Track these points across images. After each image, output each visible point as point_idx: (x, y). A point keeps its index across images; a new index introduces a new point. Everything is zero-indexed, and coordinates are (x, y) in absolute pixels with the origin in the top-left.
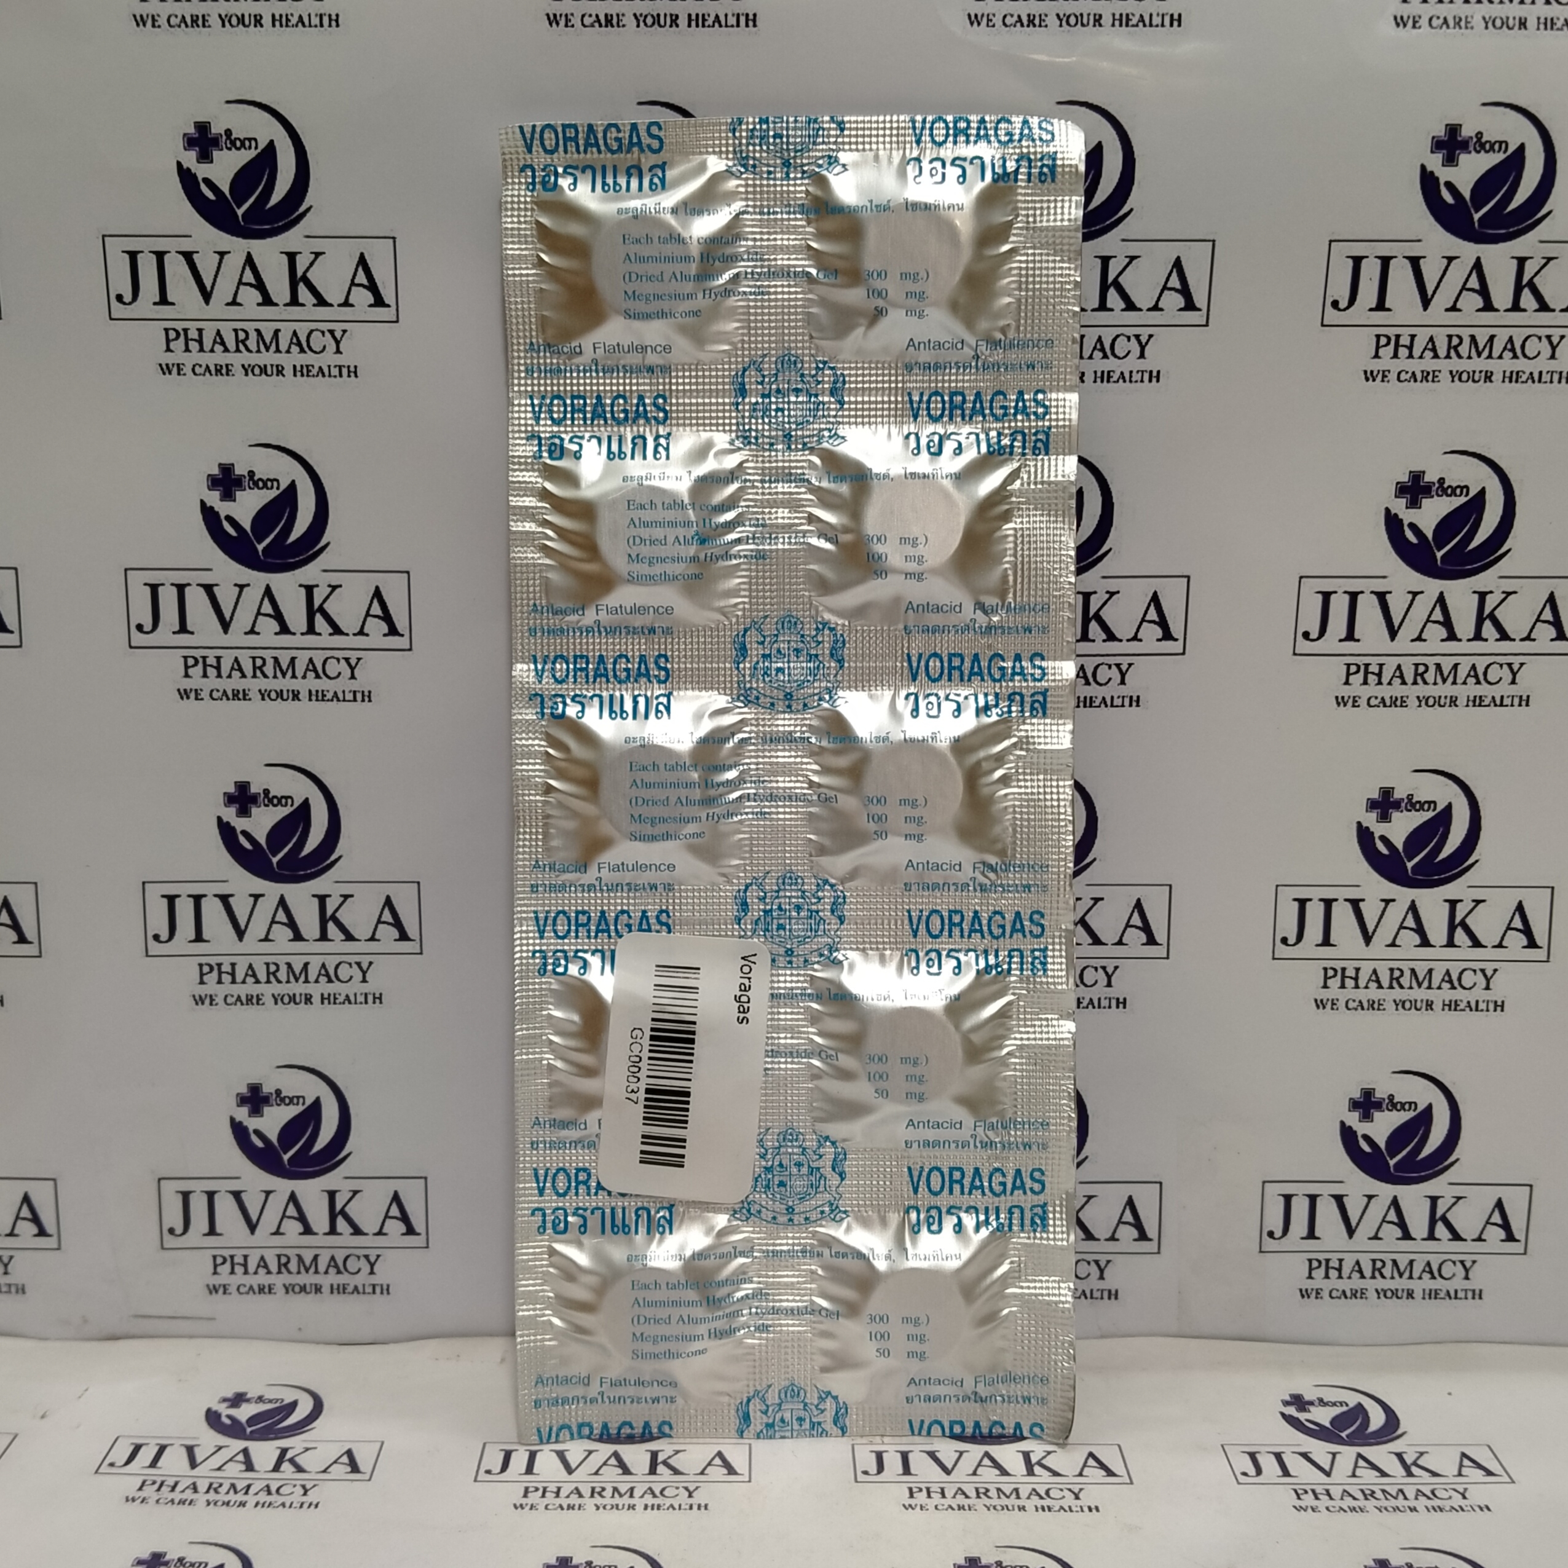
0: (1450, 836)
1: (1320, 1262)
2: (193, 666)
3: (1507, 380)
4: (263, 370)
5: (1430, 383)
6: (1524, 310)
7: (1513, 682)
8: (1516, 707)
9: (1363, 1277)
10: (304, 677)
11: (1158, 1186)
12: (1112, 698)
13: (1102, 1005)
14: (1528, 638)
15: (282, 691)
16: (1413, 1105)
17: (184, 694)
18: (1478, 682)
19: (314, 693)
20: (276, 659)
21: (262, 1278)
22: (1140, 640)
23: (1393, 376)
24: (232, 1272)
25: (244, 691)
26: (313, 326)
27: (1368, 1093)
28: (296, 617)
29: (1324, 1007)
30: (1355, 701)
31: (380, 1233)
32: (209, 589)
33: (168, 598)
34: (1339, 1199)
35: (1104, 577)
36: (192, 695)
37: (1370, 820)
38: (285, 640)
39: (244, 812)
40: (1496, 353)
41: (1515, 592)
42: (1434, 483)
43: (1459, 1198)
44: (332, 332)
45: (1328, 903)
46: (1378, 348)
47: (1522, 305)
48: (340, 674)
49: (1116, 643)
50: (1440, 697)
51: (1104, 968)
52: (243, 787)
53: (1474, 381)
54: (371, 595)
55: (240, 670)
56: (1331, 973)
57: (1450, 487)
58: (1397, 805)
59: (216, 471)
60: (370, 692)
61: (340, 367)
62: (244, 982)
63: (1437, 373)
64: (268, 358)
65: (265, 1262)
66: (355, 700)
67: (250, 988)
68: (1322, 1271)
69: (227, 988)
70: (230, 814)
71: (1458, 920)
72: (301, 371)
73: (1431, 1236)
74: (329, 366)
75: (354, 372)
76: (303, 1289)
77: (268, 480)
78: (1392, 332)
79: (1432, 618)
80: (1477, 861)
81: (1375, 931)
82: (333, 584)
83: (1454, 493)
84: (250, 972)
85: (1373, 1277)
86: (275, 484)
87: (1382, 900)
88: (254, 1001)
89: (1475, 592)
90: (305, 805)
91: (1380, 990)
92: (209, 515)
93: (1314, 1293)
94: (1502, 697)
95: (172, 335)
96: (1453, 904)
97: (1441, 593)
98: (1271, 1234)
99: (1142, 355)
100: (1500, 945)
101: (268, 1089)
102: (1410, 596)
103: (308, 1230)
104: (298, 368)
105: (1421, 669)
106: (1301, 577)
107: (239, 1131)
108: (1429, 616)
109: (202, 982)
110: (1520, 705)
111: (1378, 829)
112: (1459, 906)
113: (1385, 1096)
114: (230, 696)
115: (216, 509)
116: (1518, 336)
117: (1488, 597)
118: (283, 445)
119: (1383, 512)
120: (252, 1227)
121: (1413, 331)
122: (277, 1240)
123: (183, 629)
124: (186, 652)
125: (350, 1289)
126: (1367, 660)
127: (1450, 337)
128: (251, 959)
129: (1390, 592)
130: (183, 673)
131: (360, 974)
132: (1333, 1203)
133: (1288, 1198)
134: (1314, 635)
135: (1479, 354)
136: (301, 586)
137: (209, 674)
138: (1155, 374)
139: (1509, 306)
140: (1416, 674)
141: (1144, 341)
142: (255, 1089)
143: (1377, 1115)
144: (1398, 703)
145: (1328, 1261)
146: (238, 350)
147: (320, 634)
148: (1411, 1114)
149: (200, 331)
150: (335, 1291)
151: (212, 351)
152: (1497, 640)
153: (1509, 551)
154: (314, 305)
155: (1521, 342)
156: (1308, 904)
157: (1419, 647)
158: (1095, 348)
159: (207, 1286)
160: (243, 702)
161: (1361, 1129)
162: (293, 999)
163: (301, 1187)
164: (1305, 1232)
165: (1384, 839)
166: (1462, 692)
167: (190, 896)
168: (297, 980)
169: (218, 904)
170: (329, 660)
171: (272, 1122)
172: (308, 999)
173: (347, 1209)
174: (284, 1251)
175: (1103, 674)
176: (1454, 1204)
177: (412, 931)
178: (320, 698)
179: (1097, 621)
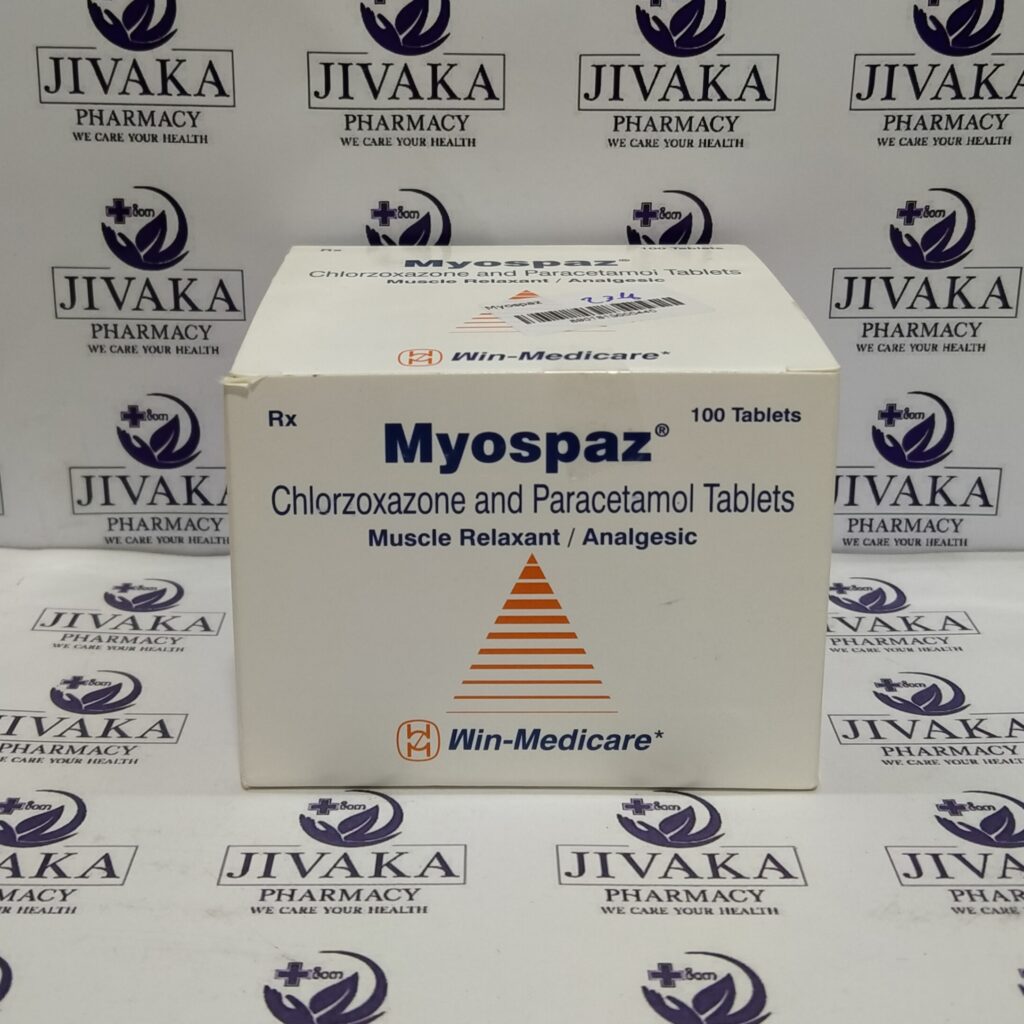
0: (954, 235)
1: (857, 521)
2: (84, 117)
7: (1000, 127)
8: (1002, 146)
9: (886, 530)
10: (160, 125)
12: (724, 141)
14: (1011, 97)
15: (145, 135)
16: (921, 415)
17: (78, 136)
18: (976, 128)
19: (167, 136)
20: (141, 113)
21: (143, 533)
22: (744, 100)
24: (122, 529)
25: (119, 135)
27: (891, 407)
28: (154, 83)
29: (863, 350)
30: (891, 142)
31: (222, 504)
32: (94, 62)
33: (66, 68)
34: (871, 479)
35: (719, 55)
36: (83, 137)
37: (900, 223)
38: (147, 99)
39: (120, 220)
41: (1002, 65)
43: (952, 477)
45: (869, 280)
48: (185, 123)
49: (727, 102)
50: (949, 138)
52: (119, 202)
54: (206, 67)
55: (116, 119)
56: (868, 327)
58: (918, 213)
62: (123, 337)
65: (144, 523)
66: (196, 141)
67: (127, 341)
68: (858, 527)
69: (111, 341)
70: (110, 222)
71: (956, 290)
73: (933, 503)
76: (170, 539)
79: (946, 83)
80: (971, 251)
81: (899, 298)
82: (180, 59)
84: (127, 331)
85: (893, 531)
87: (905, 278)
88: (131, 350)
90: (163, 215)
91: (902, 338)
92: (94, 9)
93: (853, 542)
94: (992, 138)
96: (953, 279)
97: (952, 66)
100: (984, 307)
101: (142, 409)
102: (930, 68)
103: (172, 502)
105: (937, 119)
106: (856, 55)
107: (124, 437)
108: (944, 81)
110: (1004, 143)
111: (905, 230)
112: (957, 281)
113: (903, 409)
114: (109, 138)
115: (97, 6)
117: (985, 69)
119: (913, 9)
120: (135, 499)
122: (152, 508)
123: (77, 90)
124: (79, 107)
125: (202, 540)
126: (900, 113)
128: (129, 322)
129: (917, 65)
130: (76, 121)
131: (203, 334)
132: (867, 483)
134: (864, 96)
136: (158, 60)
137: (94, 122)
140: (934, 122)
142: (133, 409)
143: (898, 422)
144: (921, 142)
145: (862, 520)
148: (920, 421)
150: (192, 541)
152: (990, 98)
153: (999, 35)
156: (855, 281)
157: (936, 104)
159: (106, 539)
160: (118, 143)
161: (886, 431)
162: (157, 349)
163: (167, 473)
164: (847, 501)
165: (908, 236)
166: (965, 134)
167: (84, 278)
168: (159, 336)
169: (104, 284)
170: (178, 114)
171: (146, 431)
172: (168, 350)
173: (199, 488)
174: (158, 516)
175: (718, 124)
176: (948, 481)
177: (238, 304)
178: (171, 140)
179: (714, 86)
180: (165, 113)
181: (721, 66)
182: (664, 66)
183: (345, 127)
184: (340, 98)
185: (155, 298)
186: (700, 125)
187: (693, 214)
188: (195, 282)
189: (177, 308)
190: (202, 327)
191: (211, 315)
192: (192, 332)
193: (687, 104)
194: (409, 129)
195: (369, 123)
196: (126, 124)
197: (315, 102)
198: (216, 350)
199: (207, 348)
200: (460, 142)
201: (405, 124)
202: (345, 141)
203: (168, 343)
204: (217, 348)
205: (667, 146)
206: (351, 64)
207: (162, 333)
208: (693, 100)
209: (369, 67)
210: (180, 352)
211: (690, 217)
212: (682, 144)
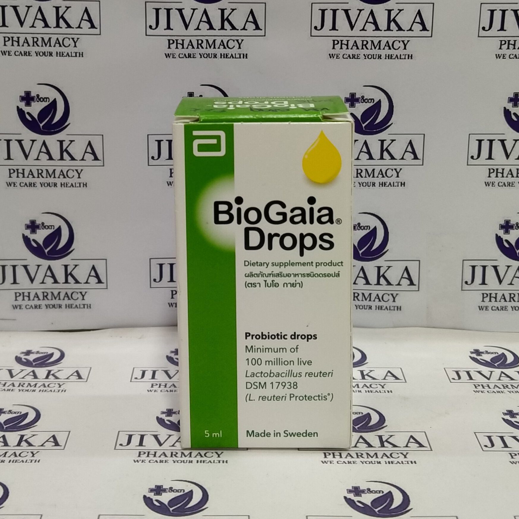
1: (487, 295)
2: (8, 41)
9: (506, 301)
10: (54, 46)
11: (418, 262)
12: (400, 55)
13: (395, 185)
15: (45, 52)
17: (4, 53)
19: (59, 53)
20: (43, 38)
21: (36, 302)
24: (23, 300)
25: (29, 52)
27: (507, 222)
28: (51, 19)
29: (489, 185)
30: (504, 56)
31: (87, 283)
32: (15, 8)
34: (495, 267)
35: (396, 4)
36: (7, 54)
37: (509, 106)
38: (47, 30)
39: (28, 104)
45: (491, 141)
48: (70, 45)
49: (402, 32)
51: (396, 169)
52: (28, 93)
54: (83, 11)
55: (27, 43)
56: (492, 171)
60: (82, 53)
62: (28, 177)
65: (37, 295)
66: (76, 56)
67: (31, 180)
68: (488, 298)
69: (21, 179)
70: (22, 105)
76: (54, 306)
81: (511, 153)
82: (68, 6)
84: (31, 173)
85: (510, 301)
87: (514, 140)
88: (32, 185)
90: (55, 101)
91: (513, 178)
93: (485, 308)
98: (466, 283)
101: (38, 222)
103: (56, 282)
106: (481, 4)
107: (26, 240)
109: (10, 177)
111: (513, 110)
113: (515, 223)
114: (23, 54)
120: (32, 280)
122: (43, 286)
123: (4, 25)
124: (5, 35)
125: (74, 306)
126: (509, 39)
128: (32, 168)
130: (3, 44)
131: (77, 175)
132: (493, 270)
133: (474, 267)
134: (487, 28)
136: (54, 7)
137: (14, 44)
142: (33, 222)
143: (511, 231)
145: (490, 294)
147: (61, 28)
150: (68, 307)
156: (483, 142)
159: (13, 306)
160: (28, 57)
161: (505, 237)
162: (49, 185)
163: (52, 263)
164: (481, 282)
165: (515, 114)
167: (5, 140)
168: (50, 177)
169: (17, 144)
170: (65, 39)
171: (40, 236)
172: (55, 185)
173: (72, 273)
174: (46, 291)
175: (396, 45)
177: (100, 156)
178: (61, 55)
179: (394, 22)
180: (57, 39)
181: (398, 10)
183: (168, 47)
184: (165, 29)
185: (48, 153)
186: (385, 45)
187: (381, 100)
188: (73, 142)
189: (62, 158)
190: (77, 170)
191: (83, 163)
192: (70, 174)
193: (377, 33)
194: (207, 48)
195: (183, 45)
197: (150, 31)
198: (85, 185)
199: (80, 184)
200: (238, 56)
201: (204, 45)
202: (168, 56)
203: (56, 180)
204: (86, 183)
205: (365, 58)
206: (172, 9)
207: (52, 174)
208: (381, 30)
209: (183, 10)
210: (63, 186)
211: (380, 101)
212: (375, 57)
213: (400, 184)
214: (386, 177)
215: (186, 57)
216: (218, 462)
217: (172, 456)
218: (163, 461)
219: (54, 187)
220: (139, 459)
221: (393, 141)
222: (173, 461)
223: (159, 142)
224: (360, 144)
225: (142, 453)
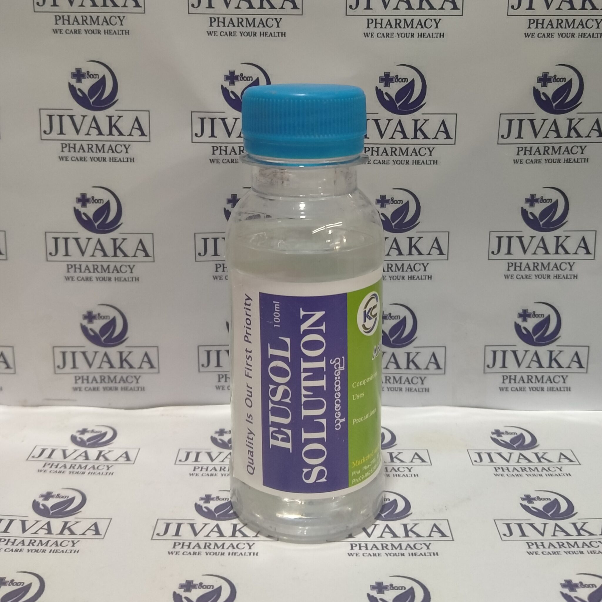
0: (557, 212)
1: (507, 377)
2: (65, 147)
3: (580, 36)
4: (93, 32)
5: (550, 38)
6: (587, 9)
7: (582, 153)
8: (583, 163)
9: (524, 382)
10: (108, 152)
11: (444, 348)
12: (426, 161)
13: (422, 278)
14: (588, 136)
15: (99, 158)
16: (542, 315)
17: (61, 158)
18: (569, 153)
19: (112, 158)
20: (97, 145)
21: (95, 385)
22: (437, 139)
23: (536, 35)
24: (83, 382)
25: (84, 157)
26: (112, 14)
27: (525, 311)
28: (105, 128)
29: (508, 278)
30: (521, 161)
31: (140, 368)
32: (71, 117)
33: (56, 120)
34: (514, 352)
35: (423, 114)
36: (65, 159)
37: (526, 206)
38: (100, 137)
39: (84, 205)
40: (576, 26)
41: (583, 119)
42: (552, 77)
43: (561, 351)
44: (119, 17)
45: (510, 238)
46: (530, 24)
47: (586, 7)
48: (122, 151)
49: (428, 140)
50: (554, 159)
51: (423, 264)
52: (84, 195)
53: (567, 37)
54: (134, 120)
55: (83, 149)
56: (510, 265)
57: (558, 78)
58: (537, 201)
59: (74, 71)
61: (122, 31)
62: (85, 272)
63: (553, 34)
64: (95, 27)
65: (95, 379)
66: (128, 161)
67: (87, 274)
68: (508, 380)
69: (78, 274)
70: (79, 206)
71: (559, 244)
72: (107, 32)
73: (550, 366)
74: (118, 30)
75: (127, 33)
76: (110, 389)
77: (95, 75)
78: (535, 18)
79: (551, 129)
80: (567, 222)
81: (528, 248)
82: (120, 115)
83: (560, 81)
84: (87, 268)
85: (528, 382)
86: (97, 76)
87: (530, 237)
88: (89, 279)
89: (568, 119)
90: (108, 203)
91: (530, 271)
92: (72, 88)
93: (505, 389)
94: (578, 159)
95: (58, 18)
96: (558, 238)
97: (555, 120)
98: (488, 366)
99: (437, 27)
100: (576, 253)
101: (95, 313)
102: (543, 121)
103: (112, 366)
104: (106, 31)
105: (547, 149)
106: (501, 114)
107: (84, 329)
108: (550, 128)
110: (585, 162)
111: (530, 211)
112: (560, 238)
113: (532, 312)
114: (79, 159)
115: (75, 86)
116: (585, 19)
117: (573, 121)
118: (100, 61)
119: (532, 89)
120: (90, 365)
121: (543, 17)
122: (100, 370)
123: (61, 133)
124: (63, 142)
125: (129, 389)
126: (526, 145)
127: (558, 20)
128: (88, 263)
129: (535, 119)
130: (61, 150)
131: (130, 270)
132: (512, 354)
133: (495, 352)
134: (506, 136)
135: (569, 27)
136: (107, 116)
137: (71, 151)
138: (442, 34)
139: (581, 8)
140: (545, 151)
141: (437, 22)
142: (90, 313)
143: (529, 319)
144: (538, 162)
145: (510, 376)
146: (83, 24)
148: (542, 319)
149: (69, 16)
150: (123, 390)
151: (73, 24)
152: (576, 137)
153: (581, 103)
154: (112, 7)
155: (585, 22)
156: (502, 239)
157: (546, 140)
158: (418, 24)
159: (73, 388)
160: (84, 162)
161: (523, 324)
162: (104, 279)
163: (109, 350)
164: (501, 365)
165: (532, 214)
166: (562, 157)
167: (63, 238)
168: (105, 271)
169: (74, 242)
170: (118, 146)
171: (97, 326)
172: (110, 279)
173: (127, 359)
174: (103, 375)
175: (423, 152)
176: (559, 354)
177: (150, 253)
178: (114, 160)
179: (420, 131)
180: (110, 146)
181: (424, 120)
182: (392, 120)
183: (212, 153)
184: (209, 137)
185: (103, 250)
186: (413, 152)
187: (409, 201)
188: (125, 241)
189: (115, 255)
190: (129, 266)
191: (135, 259)
192: (123, 269)
193: (405, 141)
195: (226, 151)
196: (88, 152)
197: (195, 139)
198: (137, 279)
199: (132, 278)
202: (212, 161)
203: (110, 275)
204: (138, 278)
205: (394, 164)
206: (216, 118)
207: (107, 269)
208: (408, 139)
209: (226, 120)
210: (117, 280)
211: (408, 203)
212: (403, 163)
213: (427, 278)
214: (414, 271)
215: (229, 163)
216: (248, 554)
217: (205, 548)
218: (196, 553)
219: (109, 280)
220: (173, 550)
221: (420, 238)
222: (206, 553)
223: (205, 240)
224: (390, 241)
225: (177, 544)
